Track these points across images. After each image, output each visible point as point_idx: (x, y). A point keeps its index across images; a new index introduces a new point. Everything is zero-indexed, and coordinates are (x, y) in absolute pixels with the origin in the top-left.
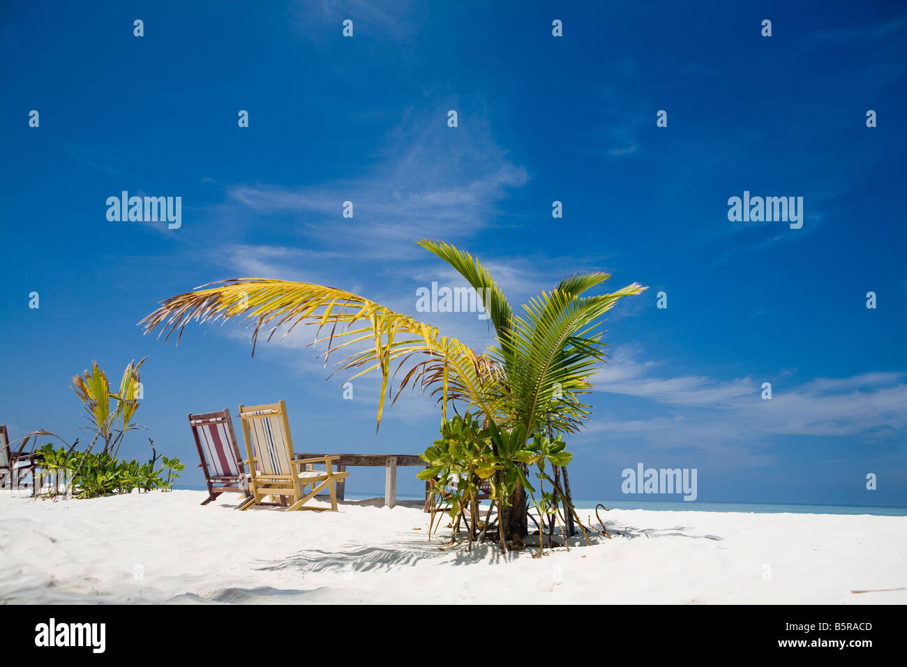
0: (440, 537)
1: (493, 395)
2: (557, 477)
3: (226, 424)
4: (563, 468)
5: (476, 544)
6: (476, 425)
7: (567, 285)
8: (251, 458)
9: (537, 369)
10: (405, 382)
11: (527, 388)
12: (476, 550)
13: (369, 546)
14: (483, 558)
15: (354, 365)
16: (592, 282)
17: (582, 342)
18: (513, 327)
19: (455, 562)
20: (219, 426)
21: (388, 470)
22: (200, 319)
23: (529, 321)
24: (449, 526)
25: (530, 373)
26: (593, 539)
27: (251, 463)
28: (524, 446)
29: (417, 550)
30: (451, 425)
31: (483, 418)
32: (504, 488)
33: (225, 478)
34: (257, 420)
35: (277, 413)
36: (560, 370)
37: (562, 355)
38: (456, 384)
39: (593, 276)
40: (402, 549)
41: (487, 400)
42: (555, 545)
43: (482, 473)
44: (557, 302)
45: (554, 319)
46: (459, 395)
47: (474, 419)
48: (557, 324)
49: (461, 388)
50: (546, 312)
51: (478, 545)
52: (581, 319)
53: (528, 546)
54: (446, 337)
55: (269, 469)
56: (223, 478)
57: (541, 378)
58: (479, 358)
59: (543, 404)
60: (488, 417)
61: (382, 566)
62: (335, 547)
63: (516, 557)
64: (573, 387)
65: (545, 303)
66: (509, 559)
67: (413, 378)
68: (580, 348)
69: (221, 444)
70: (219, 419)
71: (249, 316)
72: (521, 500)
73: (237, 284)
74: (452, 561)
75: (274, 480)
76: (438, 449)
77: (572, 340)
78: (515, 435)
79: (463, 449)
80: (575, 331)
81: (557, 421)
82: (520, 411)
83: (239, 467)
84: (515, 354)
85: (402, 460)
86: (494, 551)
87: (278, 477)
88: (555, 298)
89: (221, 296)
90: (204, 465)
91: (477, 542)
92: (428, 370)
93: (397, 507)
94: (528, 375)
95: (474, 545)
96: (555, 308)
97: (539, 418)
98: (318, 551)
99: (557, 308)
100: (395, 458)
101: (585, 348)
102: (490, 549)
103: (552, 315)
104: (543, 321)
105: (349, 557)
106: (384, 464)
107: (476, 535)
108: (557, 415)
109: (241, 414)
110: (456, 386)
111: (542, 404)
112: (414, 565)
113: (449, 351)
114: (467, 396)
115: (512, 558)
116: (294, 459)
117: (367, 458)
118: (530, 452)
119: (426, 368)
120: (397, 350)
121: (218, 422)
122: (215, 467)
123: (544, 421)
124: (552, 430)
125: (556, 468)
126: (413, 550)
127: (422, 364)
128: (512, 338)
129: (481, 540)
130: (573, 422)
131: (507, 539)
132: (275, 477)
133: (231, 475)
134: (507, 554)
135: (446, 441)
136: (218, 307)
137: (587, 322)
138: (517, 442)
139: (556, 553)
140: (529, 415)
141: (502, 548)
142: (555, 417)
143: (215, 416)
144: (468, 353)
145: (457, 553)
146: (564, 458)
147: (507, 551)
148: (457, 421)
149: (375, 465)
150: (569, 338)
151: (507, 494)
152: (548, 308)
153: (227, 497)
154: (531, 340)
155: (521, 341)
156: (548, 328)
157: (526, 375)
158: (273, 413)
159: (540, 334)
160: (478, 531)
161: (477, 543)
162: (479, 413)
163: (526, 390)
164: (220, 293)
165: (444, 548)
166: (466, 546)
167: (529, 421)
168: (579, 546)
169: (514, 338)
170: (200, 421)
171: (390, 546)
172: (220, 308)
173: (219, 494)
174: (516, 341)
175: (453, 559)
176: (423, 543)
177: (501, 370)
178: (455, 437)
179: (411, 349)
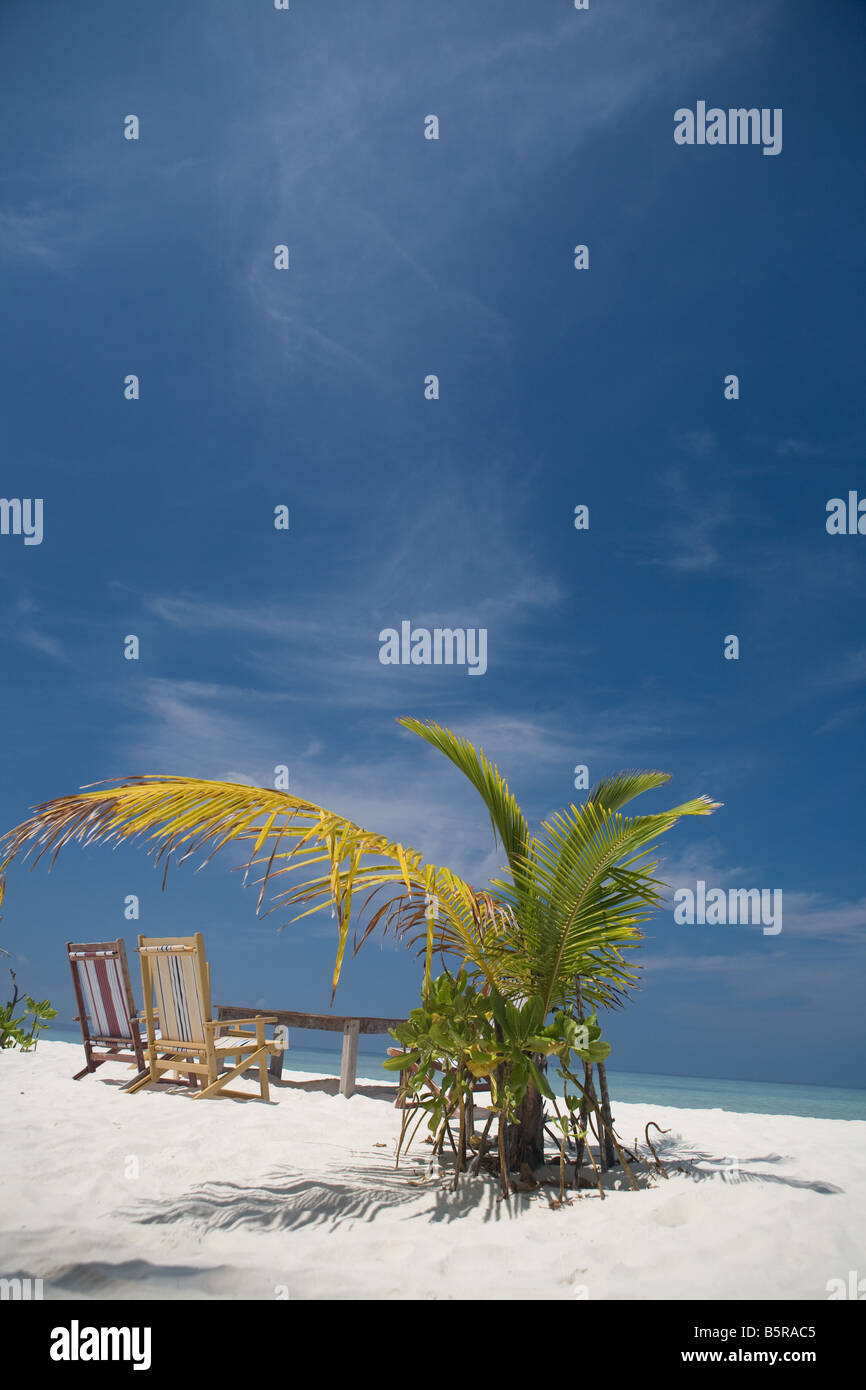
0: (414, 1160)
1: (498, 949)
2: (588, 1078)
3: (118, 961)
4: (599, 1065)
5: (466, 1179)
6: (471, 992)
7: (608, 789)
8: (150, 1012)
9: (563, 913)
10: (372, 925)
11: (548, 940)
12: (466, 1187)
13: (307, 1178)
14: (476, 1204)
15: (300, 900)
16: (644, 785)
17: (626, 876)
18: (529, 854)
19: (433, 1213)
20: (109, 964)
21: (347, 1040)
22: (85, 840)
23: (551, 845)
24: (429, 1141)
25: (553, 917)
26: (641, 1176)
27: (149, 1020)
28: (542, 1028)
29: (377, 1186)
30: (436, 986)
31: (482, 982)
32: (509, 1095)
33: (110, 1039)
34: (163, 959)
35: (192, 951)
36: (596, 914)
37: (600, 893)
38: (444, 929)
39: (643, 778)
40: (355, 1182)
41: (488, 956)
42: (584, 1184)
43: (477, 1068)
44: (592, 819)
45: (587, 841)
46: (449, 947)
47: (470, 982)
48: (592, 849)
49: (452, 936)
50: (576, 834)
51: (469, 1180)
52: (627, 843)
53: (543, 1183)
54: (432, 866)
55: (174, 1032)
56: (107, 1039)
57: (568, 926)
58: (478, 896)
59: (571, 963)
60: (490, 981)
61: (325, 1220)
62: (256, 1174)
63: (526, 1206)
64: (614, 939)
65: (574, 819)
66: (516, 1211)
67: (383, 920)
68: (624, 885)
69: (109, 989)
70: (109, 953)
71: (155, 835)
72: (535, 1107)
73: (141, 784)
74: (428, 1212)
75: (180, 1050)
76: (415, 1026)
77: (612, 871)
78: (528, 1009)
79: (451, 1032)
80: (618, 860)
81: (589, 991)
82: (536, 973)
83: (132, 1025)
84: (531, 891)
85: (367, 1025)
86: (492, 1192)
87: (185, 1044)
88: (590, 813)
89: (118, 804)
90: (83, 1019)
91: (468, 1174)
92: (406, 908)
93: (357, 1097)
94: (550, 922)
95: (463, 1180)
96: (589, 827)
97: (564, 983)
98: (229, 1185)
99: (591, 826)
100: (357, 1022)
101: (631, 885)
102: (487, 1187)
103: (584, 836)
104: (571, 845)
105: (275, 1196)
106: (341, 1030)
107: (465, 1160)
108: (591, 980)
109: (141, 949)
110: (446, 933)
111: (568, 964)
112: (372, 1218)
113: (437, 884)
114: (461, 948)
115: (519, 1209)
116: (210, 1021)
117: (317, 1018)
118: (548, 1039)
119: (404, 904)
120: (363, 879)
121: (107, 957)
122: (99, 1021)
123: (571, 988)
124: (582, 1005)
125: (587, 1064)
126: (369, 1186)
127: (398, 899)
128: (527, 869)
129: (473, 1170)
130: (613, 992)
131: (512, 1169)
132: (181, 1044)
133: (118, 1035)
134: (512, 1199)
135: (427, 1015)
136: (111, 822)
137: (635, 848)
138: (531, 1022)
139: (584, 1201)
140: (549, 981)
141: (503, 1187)
142: (588, 983)
143: (104, 948)
144: (463, 890)
145: (438, 1194)
146: (599, 1051)
147: (510, 1193)
148: (445, 981)
149: (327, 1030)
150: (610, 869)
151: (514, 1103)
152: (579, 826)
153: (111, 1069)
154: (553, 871)
155: (540, 872)
156: (579, 855)
157: (546, 921)
158: (185, 950)
159: (567, 863)
160: (469, 1152)
161: (467, 1177)
162: (477, 974)
163: (547, 944)
164: (115, 799)
165: (417, 1181)
166: (452, 1180)
167: (548, 990)
168: (620, 1189)
169: (530, 869)
170: (83, 954)
171: (339, 1176)
172: (114, 823)
173: (99, 1063)
174: (533, 873)
175: (429, 1207)
176: (386, 1172)
177: (509, 915)
178: (441, 1008)
179: (383, 878)
